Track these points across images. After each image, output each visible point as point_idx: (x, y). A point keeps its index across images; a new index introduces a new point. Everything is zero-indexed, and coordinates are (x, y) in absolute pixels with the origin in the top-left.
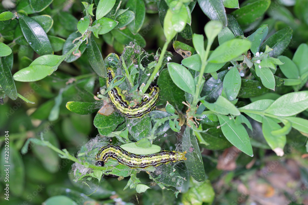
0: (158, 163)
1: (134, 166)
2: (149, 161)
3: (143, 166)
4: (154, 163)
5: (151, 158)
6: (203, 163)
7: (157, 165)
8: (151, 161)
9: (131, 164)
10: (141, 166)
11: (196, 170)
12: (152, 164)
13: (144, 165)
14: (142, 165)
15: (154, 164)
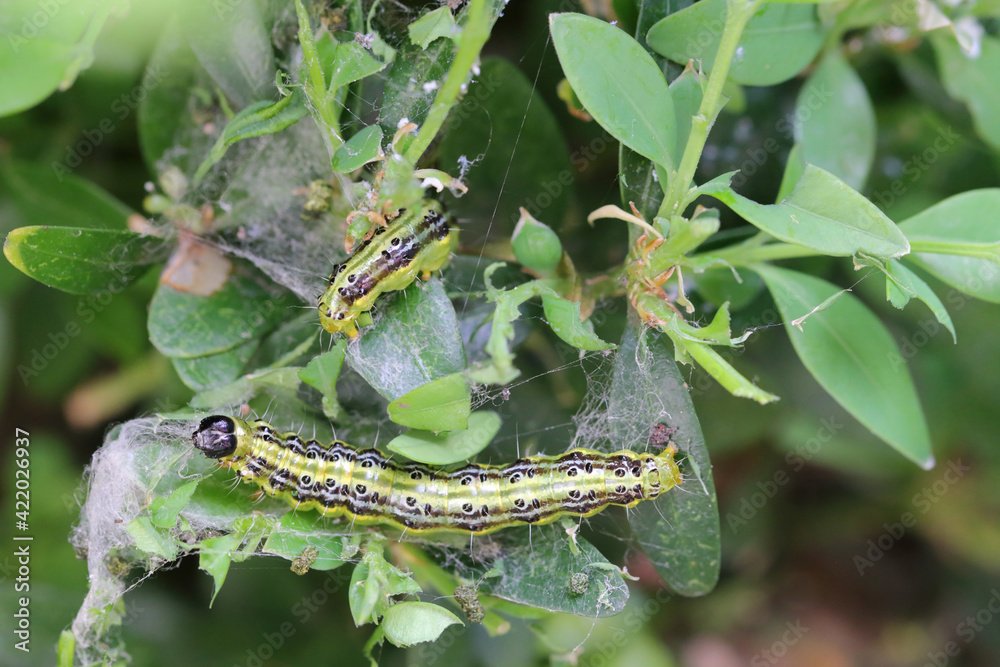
0: (548, 508)
1: (429, 519)
2: (506, 500)
3: (474, 522)
4: (530, 508)
5: (515, 485)
6: (714, 499)
7: (542, 521)
8: (514, 497)
9: (417, 512)
10: (461, 520)
11: (677, 538)
12: (515, 515)
13: (476, 515)
14: (465, 517)
15: (530, 514)
